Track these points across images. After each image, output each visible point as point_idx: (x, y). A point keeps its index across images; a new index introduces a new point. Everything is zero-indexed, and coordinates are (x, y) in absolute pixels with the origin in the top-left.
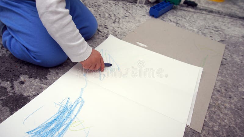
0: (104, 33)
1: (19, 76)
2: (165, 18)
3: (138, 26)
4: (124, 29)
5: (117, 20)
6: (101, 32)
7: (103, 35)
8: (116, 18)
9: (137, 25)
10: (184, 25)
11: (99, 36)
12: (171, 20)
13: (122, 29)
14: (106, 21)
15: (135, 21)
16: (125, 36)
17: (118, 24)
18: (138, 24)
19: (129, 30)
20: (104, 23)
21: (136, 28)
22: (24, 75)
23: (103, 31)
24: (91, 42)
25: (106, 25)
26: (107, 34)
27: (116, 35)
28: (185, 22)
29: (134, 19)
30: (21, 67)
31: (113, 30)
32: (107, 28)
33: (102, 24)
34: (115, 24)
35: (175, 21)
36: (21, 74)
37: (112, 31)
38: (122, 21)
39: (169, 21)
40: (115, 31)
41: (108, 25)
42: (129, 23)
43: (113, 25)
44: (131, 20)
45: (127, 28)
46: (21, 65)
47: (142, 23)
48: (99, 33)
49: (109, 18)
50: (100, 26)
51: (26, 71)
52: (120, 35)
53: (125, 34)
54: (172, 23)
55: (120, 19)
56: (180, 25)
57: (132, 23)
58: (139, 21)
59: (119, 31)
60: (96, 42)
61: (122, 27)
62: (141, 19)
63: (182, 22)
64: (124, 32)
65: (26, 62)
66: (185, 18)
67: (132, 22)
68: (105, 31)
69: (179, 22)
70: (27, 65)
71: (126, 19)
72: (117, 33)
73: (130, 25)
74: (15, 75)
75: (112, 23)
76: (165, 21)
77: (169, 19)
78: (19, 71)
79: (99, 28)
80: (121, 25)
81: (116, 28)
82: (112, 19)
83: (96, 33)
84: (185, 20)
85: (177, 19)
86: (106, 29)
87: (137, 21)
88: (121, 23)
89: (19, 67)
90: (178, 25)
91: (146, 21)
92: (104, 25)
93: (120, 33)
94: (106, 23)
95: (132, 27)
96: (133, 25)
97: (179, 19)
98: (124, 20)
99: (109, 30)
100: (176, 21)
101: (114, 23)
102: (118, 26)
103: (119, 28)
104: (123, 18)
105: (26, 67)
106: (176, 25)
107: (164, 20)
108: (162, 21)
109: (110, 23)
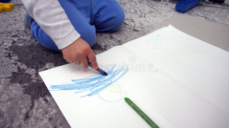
0: (131, 26)
1: (44, 64)
2: (192, 13)
3: (165, 20)
4: (151, 22)
5: (143, 15)
6: (127, 25)
7: (130, 28)
8: (142, 13)
9: (163, 19)
10: (214, 19)
11: (126, 28)
12: (198, 15)
13: (149, 23)
14: (132, 15)
15: (162, 15)
16: (153, 28)
17: (145, 18)
18: (165, 18)
19: (156, 24)
20: (130, 18)
21: (163, 22)
22: (49, 62)
23: (130, 24)
24: (118, 34)
25: (132, 19)
26: (134, 27)
27: (143, 28)
28: (214, 16)
29: (160, 14)
30: (47, 55)
31: (140, 23)
32: (134, 22)
33: (129, 18)
34: (142, 18)
35: (203, 15)
36: (47, 62)
37: (138, 25)
38: (149, 16)
39: (197, 16)
40: (142, 25)
41: (135, 19)
42: (155, 18)
43: (140, 19)
44: (157, 15)
45: (154, 21)
46: (48, 53)
47: (169, 17)
48: (126, 26)
49: (134, 14)
50: (126, 20)
51: (52, 59)
52: (148, 27)
53: (153, 27)
54: (200, 18)
55: (146, 14)
56: (209, 19)
57: (158, 18)
58: (166, 16)
59: (146, 24)
60: (123, 33)
61: (149, 21)
62: (168, 14)
63: (212, 16)
64: (152, 25)
65: (53, 50)
66: (213, 13)
67: (158, 16)
68: (132, 24)
69: (207, 17)
70: (54, 54)
71: (152, 14)
72: (144, 26)
73: (156, 19)
74: (41, 63)
75: (138, 18)
76: (193, 16)
77: (196, 14)
78: (45, 59)
79: (125, 21)
80: (148, 19)
81: (142, 22)
82: (138, 14)
83: (123, 26)
84: (214, 15)
85: (205, 14)
86: (132, 22)
87: (164, 16)
88: (147, 17)
89: (45, 56)
90: (207, 19)
91: (172, 15)
92: (131, 19)
93: (147, 26)
94: (132, 17)
95: (158, 20)
96: (159, 19)
97: (208, 14)
98: (150, 15)
99: (136, 24)
100: (205, 16)
101: (140, 17)
102: (145, 20)
103: (146, 22)
104: (149, 13)
105: (52, 55)
106: (205, 19)
107: (191, 15)
108: (189, 16)
109: (136, 18)
